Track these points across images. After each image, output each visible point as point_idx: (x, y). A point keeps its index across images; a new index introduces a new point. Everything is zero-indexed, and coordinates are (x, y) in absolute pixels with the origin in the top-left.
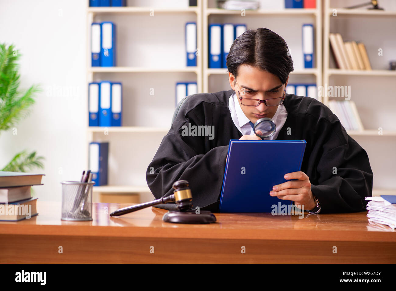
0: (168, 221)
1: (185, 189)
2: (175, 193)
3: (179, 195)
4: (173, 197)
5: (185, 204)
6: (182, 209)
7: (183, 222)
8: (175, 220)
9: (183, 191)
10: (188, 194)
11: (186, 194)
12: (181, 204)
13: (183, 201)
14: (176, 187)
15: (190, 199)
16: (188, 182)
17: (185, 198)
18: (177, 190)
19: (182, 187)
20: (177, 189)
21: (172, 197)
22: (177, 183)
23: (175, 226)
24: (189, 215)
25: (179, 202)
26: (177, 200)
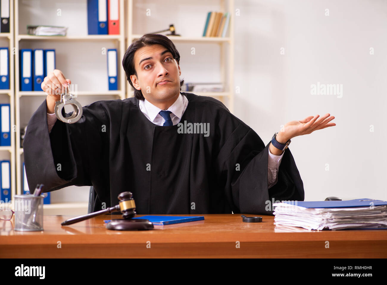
0: (112, 229)
1: (130, 200)
2: (120, 204)
3: (124, 205)
4: (119, 207)
5: (130, 213)
6: (127, 217)
7: (126, 229)
8: (119, 228)
9: (128, 201)
10: (132, 204)
11: (130, 204)
12: (126, 213)
13: (128, 210)
14: (122, 198)
15: (134, 208)
16: (131, 194)
17: (130, 208)
18: (122, 201)
19: (127, 198)
20: (122, 199)
21: (117, 207)
22: (122, 195)
23: (119, 233)
24: (133, 223)
25: (124, 212)
26: (122, 210)
